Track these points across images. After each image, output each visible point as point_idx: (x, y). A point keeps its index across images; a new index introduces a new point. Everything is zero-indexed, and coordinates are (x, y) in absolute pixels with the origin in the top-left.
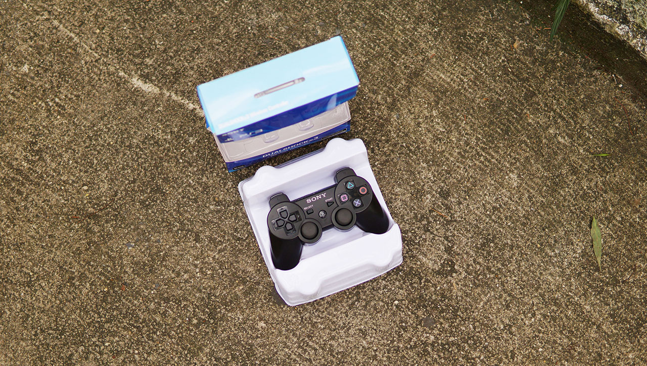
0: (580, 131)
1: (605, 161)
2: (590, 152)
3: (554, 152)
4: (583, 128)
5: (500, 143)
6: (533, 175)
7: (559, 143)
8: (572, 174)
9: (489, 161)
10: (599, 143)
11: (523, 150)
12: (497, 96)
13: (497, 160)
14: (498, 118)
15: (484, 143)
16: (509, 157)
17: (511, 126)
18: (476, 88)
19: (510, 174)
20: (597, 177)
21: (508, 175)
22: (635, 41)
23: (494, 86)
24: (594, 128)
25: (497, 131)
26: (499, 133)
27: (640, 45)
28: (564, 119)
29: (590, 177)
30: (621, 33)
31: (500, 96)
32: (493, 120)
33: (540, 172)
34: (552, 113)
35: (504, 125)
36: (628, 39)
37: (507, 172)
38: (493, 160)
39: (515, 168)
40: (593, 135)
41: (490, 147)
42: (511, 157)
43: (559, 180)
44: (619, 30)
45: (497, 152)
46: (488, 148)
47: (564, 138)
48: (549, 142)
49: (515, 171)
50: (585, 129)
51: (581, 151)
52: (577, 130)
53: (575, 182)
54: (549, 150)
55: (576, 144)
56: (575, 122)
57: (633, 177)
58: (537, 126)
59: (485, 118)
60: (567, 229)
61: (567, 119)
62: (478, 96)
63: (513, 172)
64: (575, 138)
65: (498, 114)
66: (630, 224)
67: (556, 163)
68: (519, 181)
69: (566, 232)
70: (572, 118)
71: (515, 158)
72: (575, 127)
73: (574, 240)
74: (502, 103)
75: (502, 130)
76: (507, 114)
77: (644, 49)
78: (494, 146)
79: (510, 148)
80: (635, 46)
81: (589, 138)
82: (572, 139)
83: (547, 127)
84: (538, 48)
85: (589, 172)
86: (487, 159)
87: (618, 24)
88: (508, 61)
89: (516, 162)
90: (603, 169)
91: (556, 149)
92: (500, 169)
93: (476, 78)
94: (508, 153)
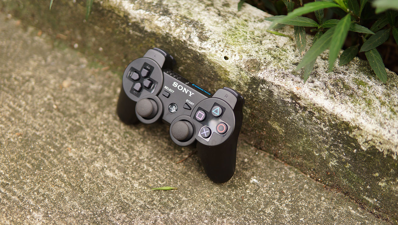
0: (137, 164)
1: (168, 196)
2: (148, 187)
3: (98, 187)
4: (139, 161)
5: (28, 179)
6: (65, 214)
7: (106, 177)
8: (120, 212)
9: (9, 199)
10: (162, 176)
11: (56, 185)
12: (34, 131)
13: (19, 197)
14: (30, 152)
15: (6, 179)
16: (35, 193)
17: (46, 161)
18: (9, 124)
19: (34, 213)
20: (156, 214)
21: (30, 214)
23: (33, 121)
24: (154, 161)
25: (26, 166)
26: (29, 168)
28: (116, 152)
29: (146, 214)
31: (37, 130)
32: (24, 154)
33: (75, 210)
34: (101, 147)
35: (36, 159)
37: (29, 211)
38: (13, 197)
39: (42, 206)
40: (153, 168)
41: (13, 183)
42: (38, 193)
43: (102, 219)
45: (22, 188)
46: (10, 183)
47: (114, 171)
48: (93, 176)
49: (41, 210)
50: (144, 162)
51: (136, 185)
52: (132, 163)
53: (124, 221)
54: (91, 185)
55: (128, 178)
56: (130, 155)
57: (209, 213)
58: (80, 159)
59: (13, 152)
61: (119, 152)
62: (10, 131)
63: (38, 210)
64: (129, 171)
65: (31, 149)
67: (99, 199)
68: (44, 221)
70: (127, 151)
71: (43, 195)
72: (129, 160)
74: (40, 137)
75: (32, 164)
76: (43, 149)
78: (18, 181)
79: (39, 183)
81: (147, 172)
82: (125, 172)
83: (92, 161)
85: (144, 209)
86: (6, 196)
88: (55, 99)
89: (45, 199)
90: (166, 205)
91: (102, 183)
92: (21, 207)
93: (12, 115)
94: (35, 189)
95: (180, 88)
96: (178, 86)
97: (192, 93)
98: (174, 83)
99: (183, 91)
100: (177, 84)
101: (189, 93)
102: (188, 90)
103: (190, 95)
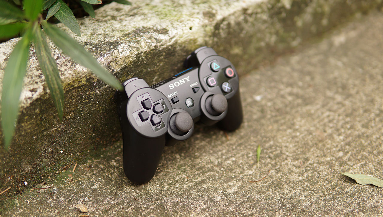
0: (224, 168)
1: (266, 153)
2: (253, 164)
3: (248, 201)
4: (220, 165)
7: (236, 193)
8: (281, 189)
10: (243, 153)
20: (287, 164)
22: (143, 44)
24: (222, 155)
27: (150, 41)
28: (203, 181)
29: (286, 171)
30: (127, 53)
34: (194, 192)
36: (137, 49)
40: (232, 157)
43: (289, 203)
44: (123, 53)
47: (230, 186)
48: (233, 203)
50: (222, 163)
51: (251, 172)
52: (222, 171)
53: (293, 188)
54: (245, 206)
55: (241, 176)
56: (210, 171)
57: (289, 131)
58: (208, 212)
60: (356, 208)
61: (205, 178)
64: (233, 175)
66: (346, 144)
67: (264, 202)
69: (362, 211)
70: (203, 173)
72: (218, 172)
73: (372, 203)
77: (156, 39)
80: (149, 47)
81: (235, 162)
82: (233, 178)
83: (212, 201)
84: (96, 186)
85: (280, 171)
87: (116, 51)
90: (277, 156)
91: (244, 197)
95: (177, 84)
96: (174, 85)
97: (187, 78)
98: (170, 86)
99: (181, 84)
100: (172, 84)
101: (185, 80)
102: (183, 79)
103: (188, 80)
